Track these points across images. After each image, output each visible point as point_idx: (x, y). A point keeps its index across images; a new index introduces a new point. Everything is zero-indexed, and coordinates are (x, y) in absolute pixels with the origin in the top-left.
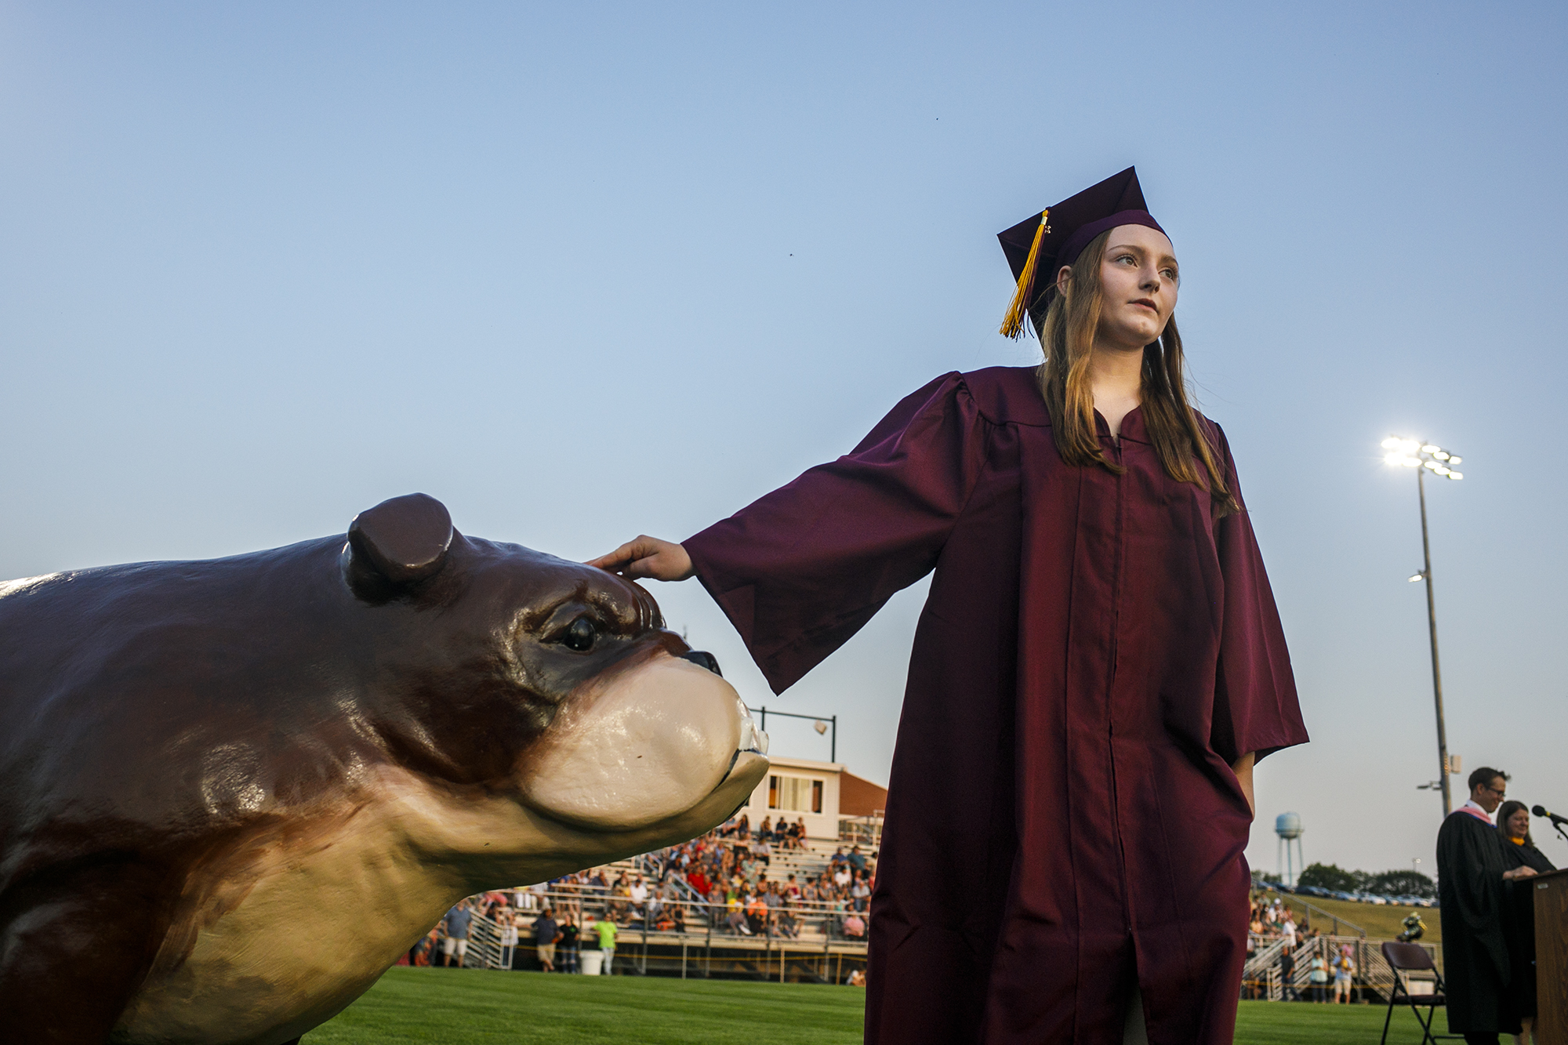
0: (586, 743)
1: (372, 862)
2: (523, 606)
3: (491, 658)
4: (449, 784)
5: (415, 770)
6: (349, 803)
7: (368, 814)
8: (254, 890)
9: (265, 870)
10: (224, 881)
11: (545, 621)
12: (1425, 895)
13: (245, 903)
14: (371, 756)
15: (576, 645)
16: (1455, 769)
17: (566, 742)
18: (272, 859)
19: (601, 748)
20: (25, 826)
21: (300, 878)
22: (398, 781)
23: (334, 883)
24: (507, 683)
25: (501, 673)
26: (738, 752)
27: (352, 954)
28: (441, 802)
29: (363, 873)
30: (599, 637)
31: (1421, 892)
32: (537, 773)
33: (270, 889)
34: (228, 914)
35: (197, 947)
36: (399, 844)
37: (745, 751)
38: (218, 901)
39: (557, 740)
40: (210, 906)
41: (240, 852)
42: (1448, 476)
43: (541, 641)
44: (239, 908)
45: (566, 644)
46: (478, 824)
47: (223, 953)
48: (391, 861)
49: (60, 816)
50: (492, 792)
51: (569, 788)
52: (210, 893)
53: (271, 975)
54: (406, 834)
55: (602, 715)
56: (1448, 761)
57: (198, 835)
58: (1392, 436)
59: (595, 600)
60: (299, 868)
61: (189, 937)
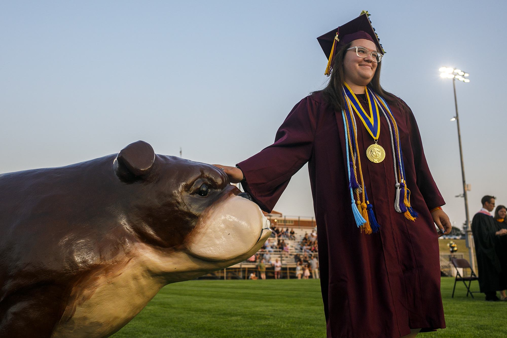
0: (209, 230)
1: (135, 278)
2: (183, 182)
3: (174, 202)
4: (161, 248)
5: (148, 244)
6: (127, 258)
7: (133, 261)
8: (96, 292)
9: (99, 285)
10: (85, 289)
11: (192, 186)
12: (458, 235)
13: (93, 297)
14: (132, 240)
15: (203, 195)
16: (469, 189)
17: (203, 230)
18: (102, 280)
19: (215, 232)
20: (11, 273)
21: (111, 286)
22: (143, 248)
23: (123, 287)
24: (180, 210)
25: (178, 207)
26: (263, 229)
27: (128, 310)
28: (158, 255)
29: (132, 282)
30: (209, 190)
31: (456, 233)
32: (193, 243)
33: (101, 291)
34: (87, 301)
35: (76, 313)
36: (144, 271)
37: (265, 229)
38: (83, 297)
39: (199, 230)
40: (81, 298)
41: (90, 279)
42: (464, 81)
43: (190, 194)
44: (91, 299)
45: (199, 194)
46: (172, 262)
47: (85, 314)
48: (142, 277)
49: (24, 270)
50: (176, 250)
51: (204, 247)
52: (80, 294)
53: (102, 321)
54: (147, 267)
55: (214, 220)
56: (466, 186)
57: (75, 274)
58: (443, 66)
59: (207, 177)
60: (111, 283)
61: (73, 310)
